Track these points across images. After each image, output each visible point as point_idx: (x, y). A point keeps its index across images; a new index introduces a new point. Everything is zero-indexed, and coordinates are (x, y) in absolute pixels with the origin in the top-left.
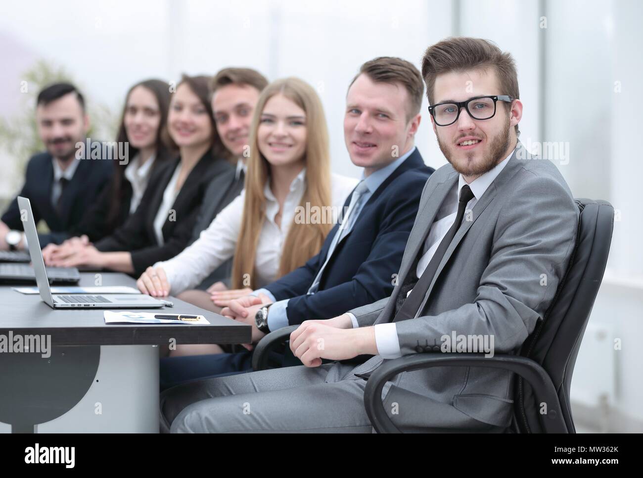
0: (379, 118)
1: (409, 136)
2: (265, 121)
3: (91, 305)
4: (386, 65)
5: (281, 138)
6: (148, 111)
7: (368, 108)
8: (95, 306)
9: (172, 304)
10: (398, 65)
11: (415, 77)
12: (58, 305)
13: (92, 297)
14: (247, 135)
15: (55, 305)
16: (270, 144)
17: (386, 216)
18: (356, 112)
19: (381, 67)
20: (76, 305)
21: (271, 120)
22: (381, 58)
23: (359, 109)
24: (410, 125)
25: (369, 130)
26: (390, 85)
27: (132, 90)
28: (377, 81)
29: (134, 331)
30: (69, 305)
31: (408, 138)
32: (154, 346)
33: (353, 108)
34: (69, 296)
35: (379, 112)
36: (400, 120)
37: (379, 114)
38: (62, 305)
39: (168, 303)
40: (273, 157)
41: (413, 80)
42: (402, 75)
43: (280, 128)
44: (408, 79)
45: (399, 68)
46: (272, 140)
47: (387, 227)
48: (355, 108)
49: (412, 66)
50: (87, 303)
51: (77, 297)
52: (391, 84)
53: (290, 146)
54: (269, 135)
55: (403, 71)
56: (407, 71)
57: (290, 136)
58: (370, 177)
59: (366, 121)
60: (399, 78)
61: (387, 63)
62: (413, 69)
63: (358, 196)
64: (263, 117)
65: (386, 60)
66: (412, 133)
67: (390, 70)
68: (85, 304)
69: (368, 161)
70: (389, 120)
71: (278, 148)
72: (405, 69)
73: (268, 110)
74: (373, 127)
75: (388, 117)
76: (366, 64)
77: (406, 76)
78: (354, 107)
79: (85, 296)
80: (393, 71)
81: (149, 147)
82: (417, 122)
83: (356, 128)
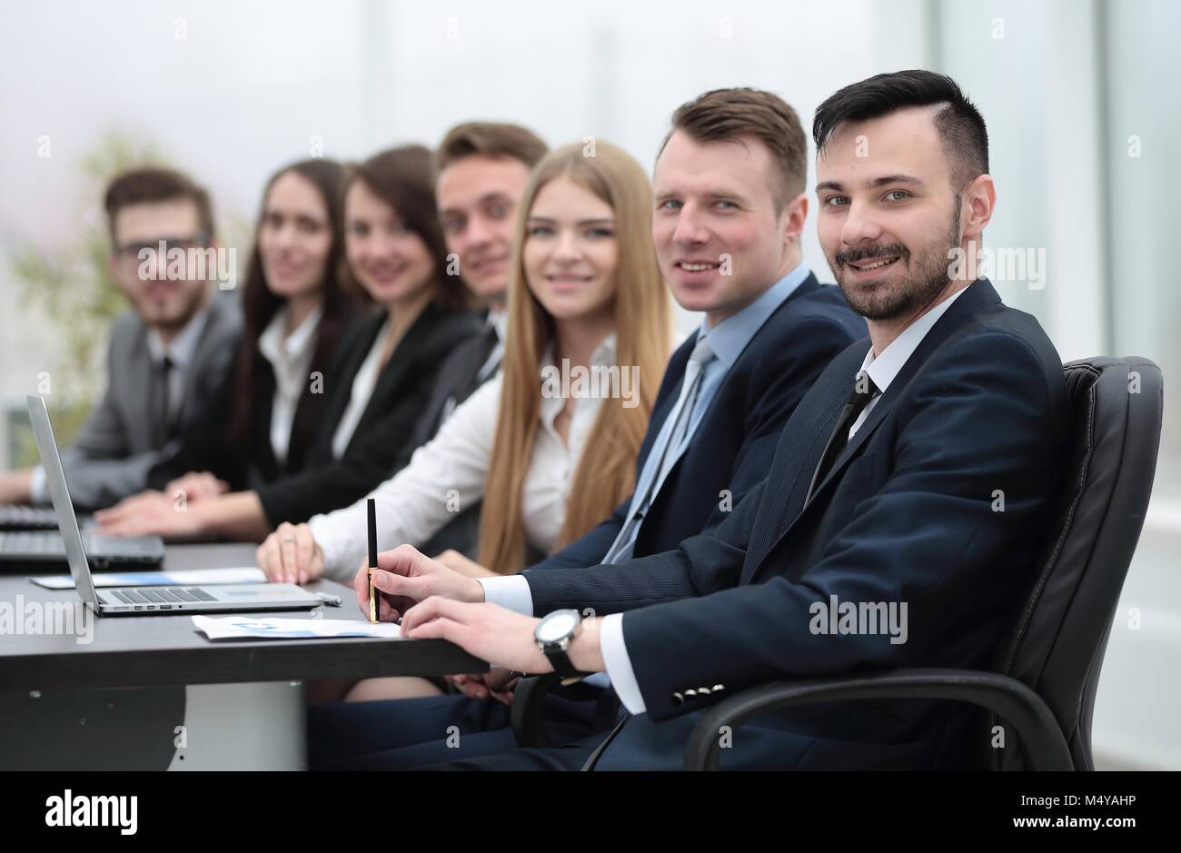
0: (719, 211)
1: (787, 241)
2: (536, 231)
3: (175, 606)
4: (719, 106)
5: (570, 263)
6: (305, 223)
7: (693, 193)
8: (182, 609)
9: (339, 600)
10: (744, 102)
11: (781, 120)
12: (108, 608)
13: (181, 591)
14: (504, 257)
15: (101, 608)
16: (550, 278)
17: (754, 403)
18: (673, 206)
19: (709, 112)
20: (144, 607)
21: (548, 229)
22: (711, 93)
23: (677, 198)
24: (786, 219)
25: (702, 236)
26: (732, 145)
27: (275, 179)
28: (706, 140)
29: (252, 656)
30: (131, 607)
31: (785, 245)
32: (293, 684)
33: (665, 200)
34: (135, 590)
35: (718, 199)
36: (761, 209)
37: (719, 202)
38: (115, 608)
39: (331, 598)
40: (557, 302)
41: (776, 127)
42: (751, 121)
43: (567, 245)
44: (764, 127)
45: (747, 107)
46: (552, 269)
47: (760, 425)
48: (670, 199)
49: (777, 99)
50: (168, 604)
51: (150, 592)
52: (733, 142)
53: (588, 279)
54: (547, 260)
55: (755, 112)
56: (763, 111)
57: (587, 259)
58: (717, 329)
59: (694, 218)
60: (747, 128)
61: (721, 102)
62: (776, 106)
63: (698, 369)
64: (532, 225)
65: (720, 97)
66: (793, 234)
67: (728, 115)
68: (163, 604)
69: (709, 298)
70: (740, 213)
71: (564, 285)
72: (758, 107)
73: (542, 210)
74: (709, 230)
75: (736, 206)
76: (683, 108)
77: (762, 121)
78: (666, 196)
79: (167, 589)
80: (733, 115)
81: (308, 294)
82: (800, 212)
83: (675, 238)
